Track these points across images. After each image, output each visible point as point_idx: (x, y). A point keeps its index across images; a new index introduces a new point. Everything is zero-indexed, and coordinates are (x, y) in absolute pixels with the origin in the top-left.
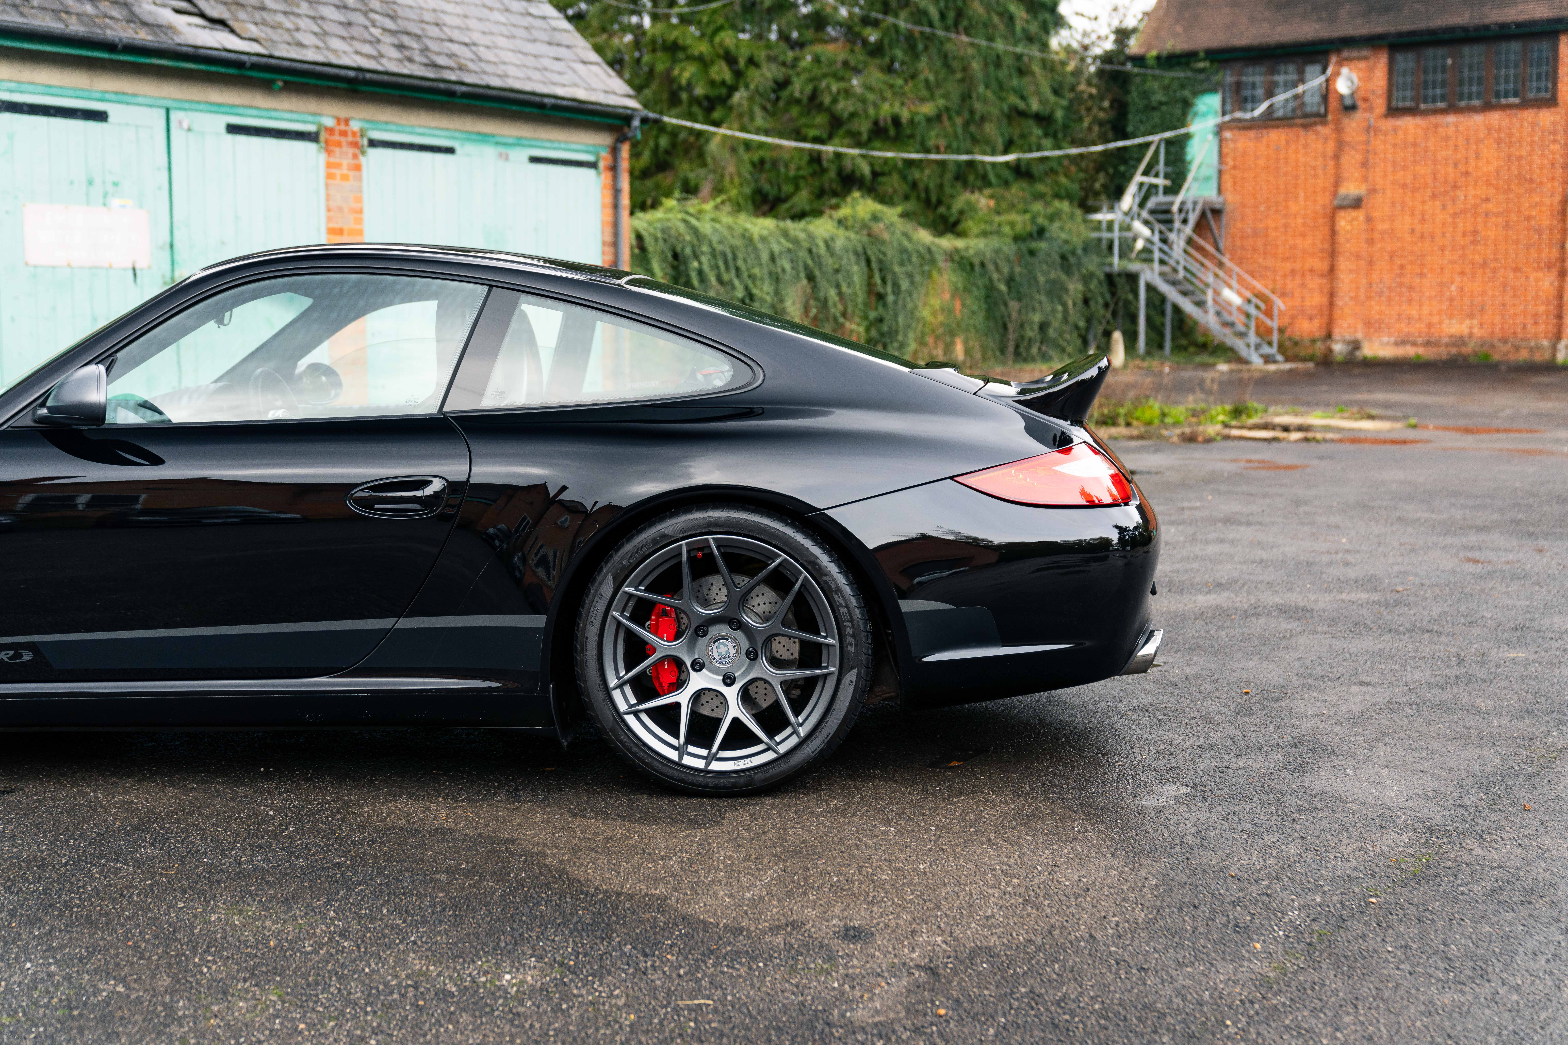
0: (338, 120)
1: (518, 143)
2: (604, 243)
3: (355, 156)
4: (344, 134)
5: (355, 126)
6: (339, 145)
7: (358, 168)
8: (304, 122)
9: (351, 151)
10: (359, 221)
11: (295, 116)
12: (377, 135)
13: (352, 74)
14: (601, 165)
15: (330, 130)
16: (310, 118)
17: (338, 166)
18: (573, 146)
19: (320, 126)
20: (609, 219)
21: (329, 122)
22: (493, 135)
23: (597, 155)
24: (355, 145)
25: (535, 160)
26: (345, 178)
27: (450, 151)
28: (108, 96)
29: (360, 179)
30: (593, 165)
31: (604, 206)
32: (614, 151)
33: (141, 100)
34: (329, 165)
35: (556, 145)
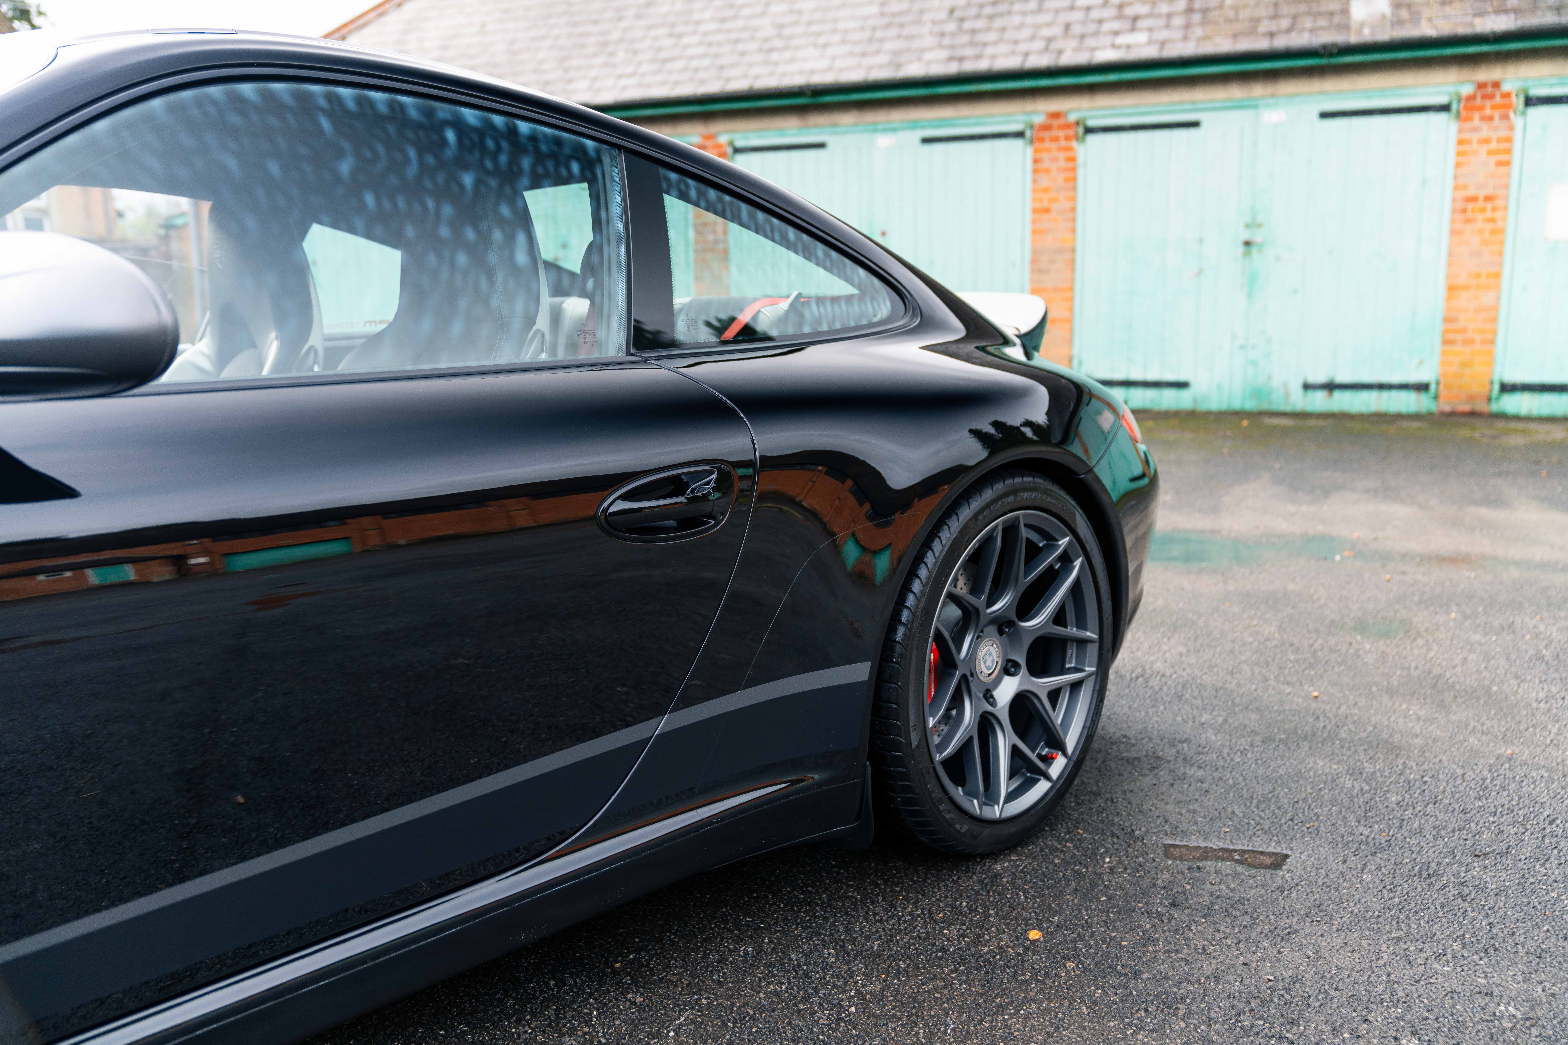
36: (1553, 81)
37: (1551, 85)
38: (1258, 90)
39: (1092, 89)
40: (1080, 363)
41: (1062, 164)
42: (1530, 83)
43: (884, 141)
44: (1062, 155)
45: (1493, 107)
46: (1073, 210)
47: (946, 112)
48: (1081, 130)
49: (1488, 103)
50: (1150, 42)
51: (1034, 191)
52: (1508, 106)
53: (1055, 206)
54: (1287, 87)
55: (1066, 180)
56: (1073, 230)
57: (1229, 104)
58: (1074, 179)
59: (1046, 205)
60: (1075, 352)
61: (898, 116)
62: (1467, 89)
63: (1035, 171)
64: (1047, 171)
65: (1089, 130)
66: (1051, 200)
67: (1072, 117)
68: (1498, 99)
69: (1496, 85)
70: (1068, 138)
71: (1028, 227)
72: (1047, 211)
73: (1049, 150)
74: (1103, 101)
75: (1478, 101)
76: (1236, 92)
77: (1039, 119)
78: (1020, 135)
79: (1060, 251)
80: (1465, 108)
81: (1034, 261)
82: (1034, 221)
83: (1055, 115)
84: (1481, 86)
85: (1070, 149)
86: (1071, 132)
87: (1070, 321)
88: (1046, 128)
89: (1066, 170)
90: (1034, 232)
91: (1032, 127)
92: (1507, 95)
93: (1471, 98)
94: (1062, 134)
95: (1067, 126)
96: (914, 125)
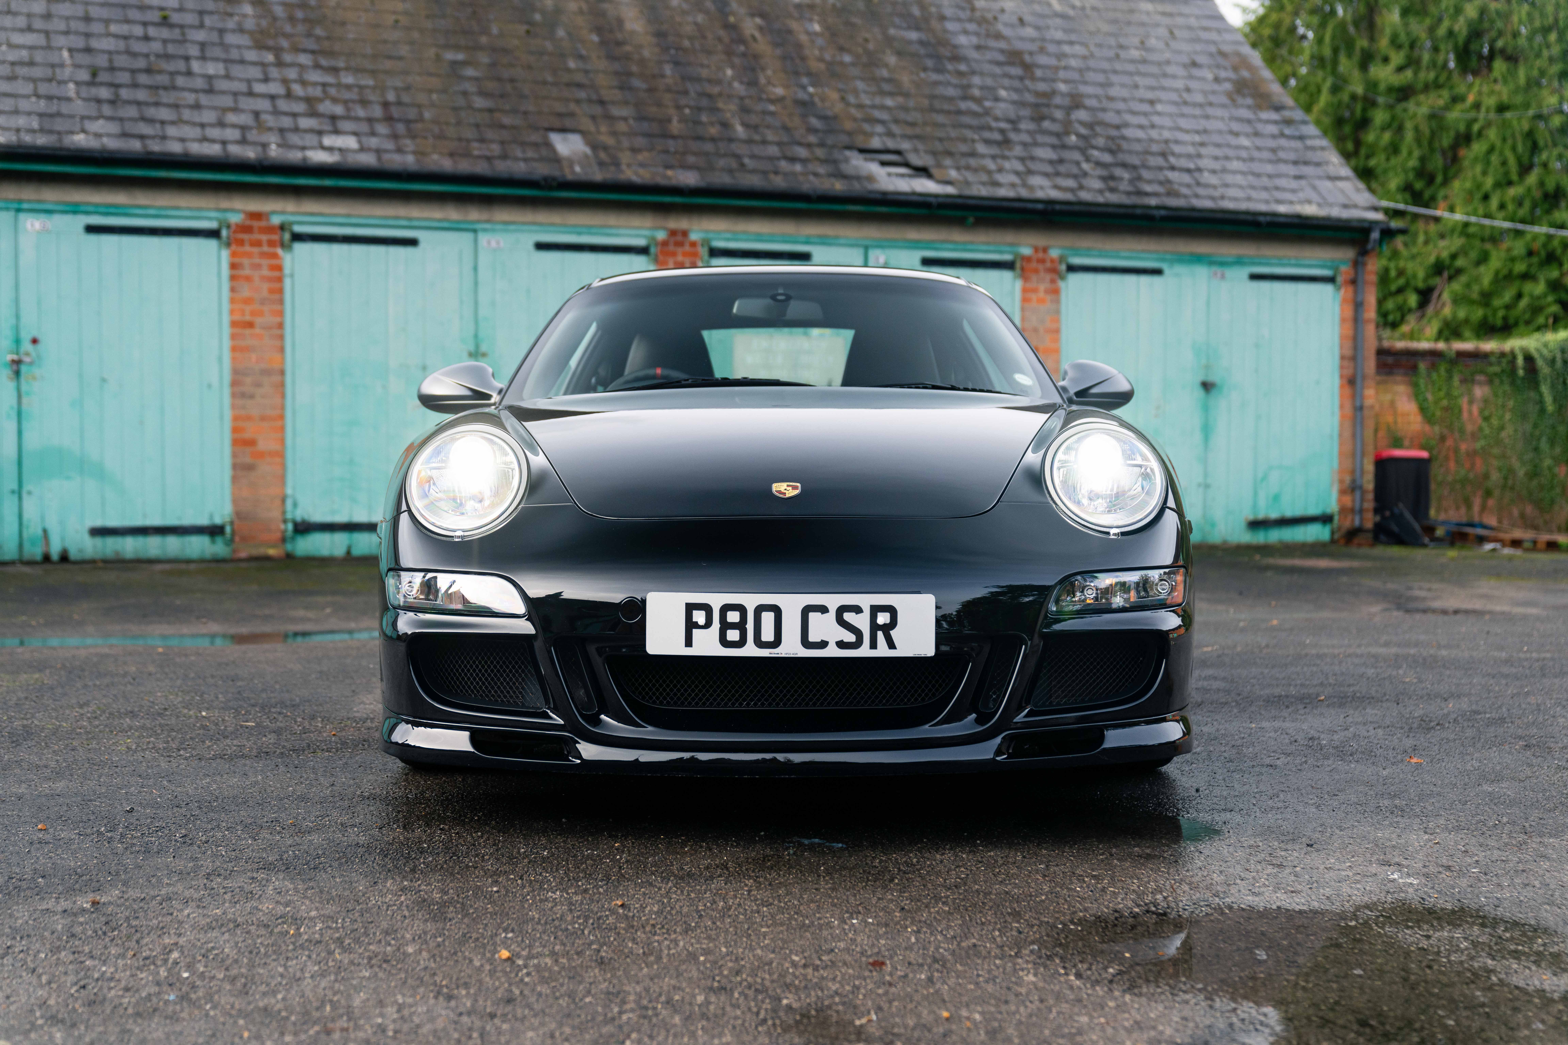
0: (1036, 249)
1: (1239, 262)
2: (1342, 358)
3: (1053, 281)
4: (1042, 261)
5: (1054, 253)
6: (1036, 271)
7: (1056, 292)
8: (1001, 252)
9: (1048, 277)
10: (1057, 340)
11: (992, 248)
12: (1077, 261)
13: (1040, 206)
14: (1339, 279)
15: (1028, 259)
16: (1008, 249)
17: (1035, 290)
18: (1307, 262)
19: (1017, 255)
20: (1350, 333)
21: (1026, 251)
22: (1208, 255)
23: (1336, 269)
24: (1054, 271)
25: (1254, 277)
26: (1041, 301)
27: (1158, 272)
28: (812, 240)
29: (1058, 301)
30: (1331, 280)
31: (1343, 320)
32: (1357, 264)
33: (842, 241)
34: (1025, 290)
35: (1286, 261)
36: (728, 236)
37: (728, 240)
38: (474, 214)
39: (298, 192)
40: (295, 505)
41: (266, 272)
42: (711, 235)
43: (32, 224)
44: (265, 262)
45: (685, 254)
46: (281, 326)
47: (119, 198)
48: (287, 236)
49: (680, 250)
50: (362, 149)
51: (232, 301)
52: (695, 255)
53: (258, 321)
54: (502, 214)
55: (271, 291)
56: (282, 350)
57: (446, 225)
58: (281, 291)
59: (248, 318)
60: (289, 491)
61: (51, 195)
62: (661, 235)
63: (233, 278)
64: (248, 279)
65: (298, 237)
66: (253, 313)
67: (276, 220)
68: (687, 248)
69: (685, 233)
70: (271, 244)
71: (227, 343)
72: (250, 325)
73: (249, 255)
74: (311, 206)
75: (671, 248)
76: (452, 213)
77: (235, 218)
78: (213, 234)
79: (266, 372)
80: (662, 252)
81: (234, 383)
82: (233, 337)
83: (256, 216)
84: (673, 233)
85: (275, 256)
86: (275, 237)
87: (280, 455)
88: (245, 229)
89: (270, 279)
90: (234, 349)
91: (228, 227)
92: (693, 244)
93: (665, 243)
94: (264, 238)
95: (270, 230)
96: (75, 209)
